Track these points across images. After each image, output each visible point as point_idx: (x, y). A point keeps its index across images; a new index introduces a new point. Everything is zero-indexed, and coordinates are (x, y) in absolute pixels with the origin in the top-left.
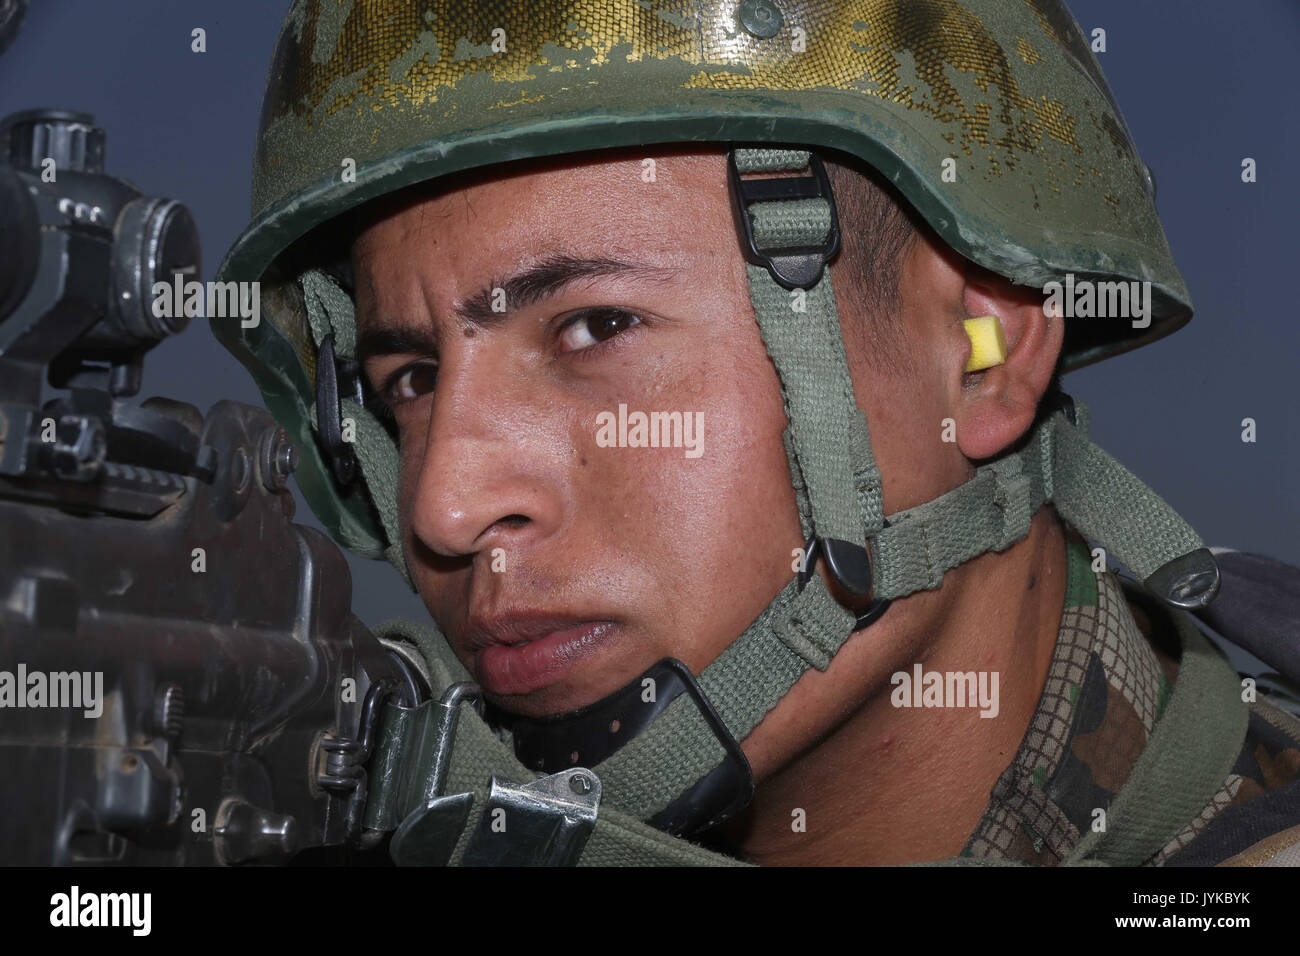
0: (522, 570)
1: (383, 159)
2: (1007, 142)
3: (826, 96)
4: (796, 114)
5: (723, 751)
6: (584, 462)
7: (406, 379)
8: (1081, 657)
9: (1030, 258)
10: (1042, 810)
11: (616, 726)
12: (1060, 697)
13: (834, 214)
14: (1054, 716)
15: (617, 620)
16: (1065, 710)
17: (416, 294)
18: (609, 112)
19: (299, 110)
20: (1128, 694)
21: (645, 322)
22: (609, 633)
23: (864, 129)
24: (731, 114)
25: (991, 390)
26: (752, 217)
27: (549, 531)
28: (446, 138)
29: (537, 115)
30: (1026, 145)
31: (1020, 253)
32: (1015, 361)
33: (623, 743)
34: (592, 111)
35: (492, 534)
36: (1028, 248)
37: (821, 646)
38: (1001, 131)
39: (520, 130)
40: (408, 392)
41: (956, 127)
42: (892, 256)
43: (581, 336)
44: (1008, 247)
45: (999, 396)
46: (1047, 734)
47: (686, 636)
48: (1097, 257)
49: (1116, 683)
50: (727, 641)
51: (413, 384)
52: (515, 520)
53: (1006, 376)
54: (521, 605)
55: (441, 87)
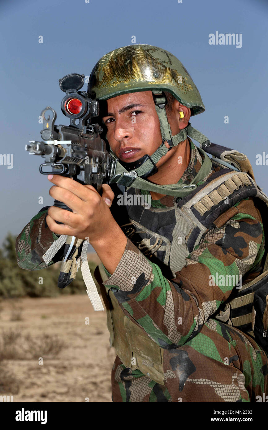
0: (128, 143)
1: (112, 93)
2: (186, 90)
3: (165, 85)
4: (162, 87)
5: (153, 166)
6: (135, 129)
7: (109, 120)
8: (194, 156)
9: (190, 104)
10: (190, 174)
11: (140, 163)
12: (192, 160)
13: (166, 99)
14: (192, 162)
15: (139, 149)
16: (193, 162)
17: (112, 109)
18: (140, 87)
19: (97, 87)
20: (199, 160)
21: (142, 112)
22: (139, 151)
23: (170, 89)
24: (155, 87)
25: (183, 121)
26: (156, 100)
27: (131, 138)
28: (120, 91)
29: (131, 88)
30: (188, 90)
31: (188, 104)
32: (185, 117)
33: (141, 165)
34: (137, 87)
35: (124, 139)
36: (189, 103)
37: (165, 153)
38: (185, 89)
39: (129, 90)
40: (109, 122)
41: (180, 88)
42: (171, 104)
43: (134, 114)
44: (187, 103)
45: (184, 121)
46: (191, 165)
47: (148, 151)
48: (196, 104)
49: (198, 159)
50: (154, 152)
51: (110, 121)
52: (127, 137)
53: (184, 119)
54: (128, 147)
55: (117, 85)
